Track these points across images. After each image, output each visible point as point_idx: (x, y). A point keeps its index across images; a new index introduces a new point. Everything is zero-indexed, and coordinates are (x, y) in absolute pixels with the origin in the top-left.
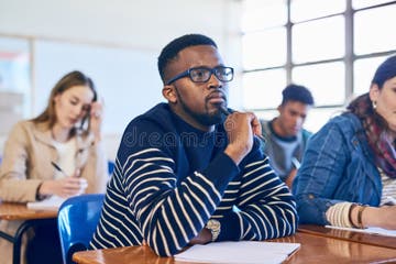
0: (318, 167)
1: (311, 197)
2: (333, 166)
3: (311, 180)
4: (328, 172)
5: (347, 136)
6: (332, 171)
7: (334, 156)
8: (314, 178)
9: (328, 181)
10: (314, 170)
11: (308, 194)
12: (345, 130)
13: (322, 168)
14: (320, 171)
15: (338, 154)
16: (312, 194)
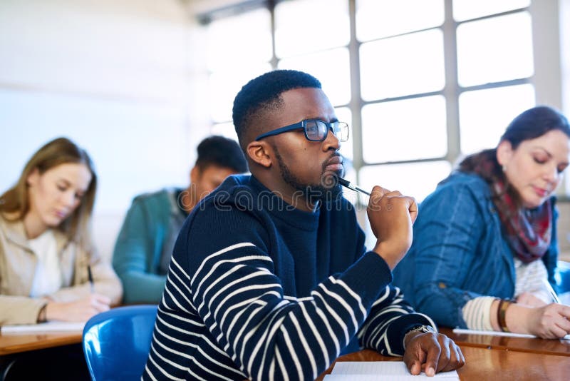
0: (447, 246)
1: (442, 286)
2: (467, 243)
3: (440, 263)
4: (461, 252)
5: (483, 203)
6: (466, 250)
7: (468, 229)
8: (444, 260)
9: (462, 264)
10: (443, 249)
11: (438, 282)
12: (478, 194)
13: (453, 246)
14: (450, 250)
15: (472, 227)
16: (444, 282)
